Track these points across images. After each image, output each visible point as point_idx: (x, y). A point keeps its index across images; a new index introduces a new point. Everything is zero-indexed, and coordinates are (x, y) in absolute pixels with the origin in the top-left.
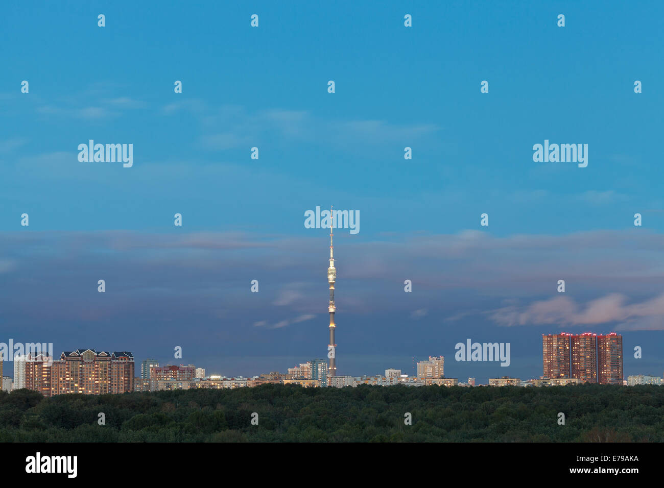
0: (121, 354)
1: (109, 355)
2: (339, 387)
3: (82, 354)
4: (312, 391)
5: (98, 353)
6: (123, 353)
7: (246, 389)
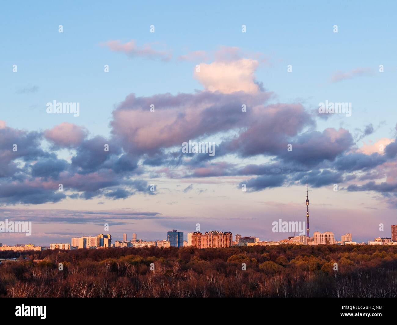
0: (227, 233)
1: (223, 233)
2: (311, 245)
3: (213, 233)
4: (300, 247)
5: (219, 232)
6: (228, 232)
7: (275, 246)
